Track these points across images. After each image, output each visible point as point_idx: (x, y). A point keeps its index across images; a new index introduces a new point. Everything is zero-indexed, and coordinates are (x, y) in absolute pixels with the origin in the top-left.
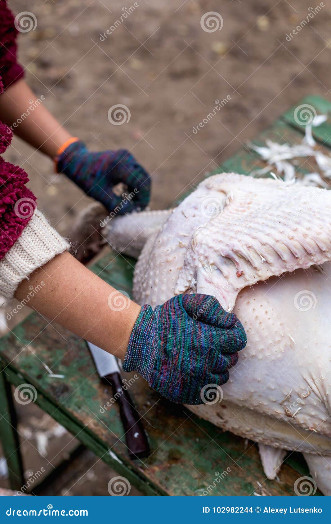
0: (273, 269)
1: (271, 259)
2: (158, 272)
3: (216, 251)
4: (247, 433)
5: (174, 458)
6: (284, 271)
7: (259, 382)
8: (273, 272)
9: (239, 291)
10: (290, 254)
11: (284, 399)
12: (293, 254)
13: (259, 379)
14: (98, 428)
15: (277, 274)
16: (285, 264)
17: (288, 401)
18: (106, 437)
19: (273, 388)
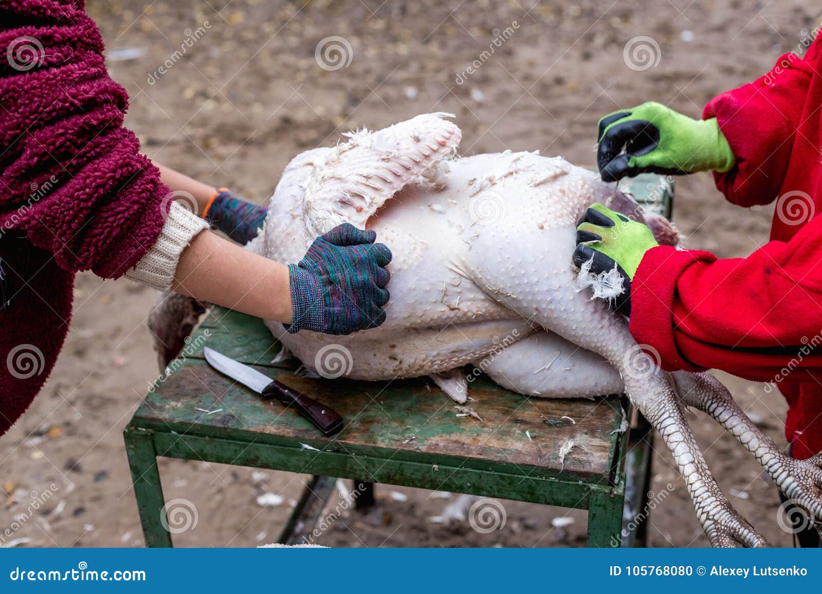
0: (384, 193)
1: (378, 185)
2: (282, 249)
3: (330, 200)
4: (425, 363)
5: (367, 422)
6: (394, 191)
7: (414, 289)
8: (386, 196)
9: (365, 223)
10: (394, 175)
11: (442, 295)
12: (395, 174)
13: (413, 287)
14: (281, 429)
15: (390, 196)
16: (392, 186)
17: (447, 295)
18: (294, 433)
19: (429, 289)
